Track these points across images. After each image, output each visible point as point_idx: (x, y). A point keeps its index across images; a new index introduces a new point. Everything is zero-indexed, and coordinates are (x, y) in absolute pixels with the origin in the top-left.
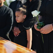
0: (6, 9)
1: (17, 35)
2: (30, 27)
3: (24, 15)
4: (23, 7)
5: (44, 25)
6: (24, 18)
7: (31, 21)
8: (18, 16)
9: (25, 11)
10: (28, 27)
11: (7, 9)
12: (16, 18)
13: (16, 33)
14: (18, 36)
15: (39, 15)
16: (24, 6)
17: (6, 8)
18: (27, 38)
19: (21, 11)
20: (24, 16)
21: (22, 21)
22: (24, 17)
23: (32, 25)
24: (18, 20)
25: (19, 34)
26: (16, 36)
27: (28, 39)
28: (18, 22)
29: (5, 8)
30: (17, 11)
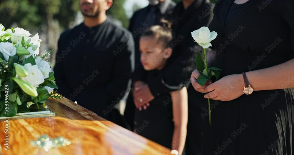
0: (113, 32)
1: (142, 107)
2: (181, 85)
3: (166, 47)
4: (161, 24)
5: (217, 77)
6: (167, 57)
7: (185, 66)
8: (148, 53)
9: (169, 34)
10: (177, 85)
11: (117, 30)
12: (143, 58)
13: (141, 100)
14: (145, 108)
15: (210, 49)
16: (163, 21)
17: (114, 28)
18: (171, 116)
19: (157, 36)
20: (166, 51)
21: (159, 67)
22: (167, 54)
23: (184, 79)
24: (147, 64)
25: (150, 103)
26: (140, 109)
27: (175, 119)
28: (147, 68)
29: (110, 30)
30: (146, 37)
